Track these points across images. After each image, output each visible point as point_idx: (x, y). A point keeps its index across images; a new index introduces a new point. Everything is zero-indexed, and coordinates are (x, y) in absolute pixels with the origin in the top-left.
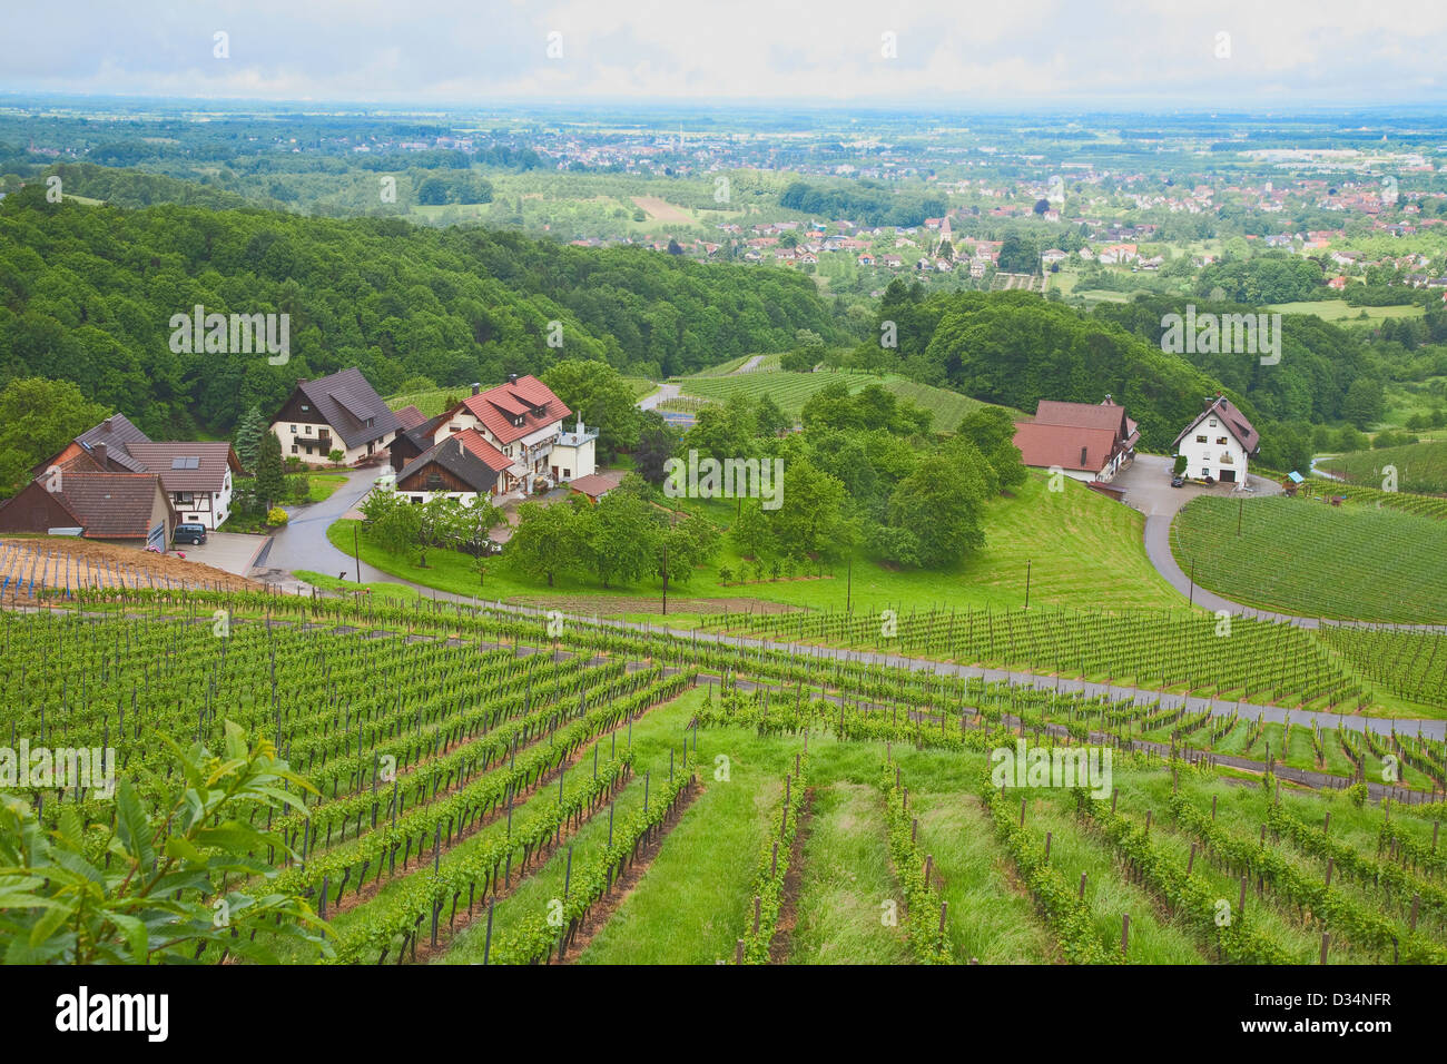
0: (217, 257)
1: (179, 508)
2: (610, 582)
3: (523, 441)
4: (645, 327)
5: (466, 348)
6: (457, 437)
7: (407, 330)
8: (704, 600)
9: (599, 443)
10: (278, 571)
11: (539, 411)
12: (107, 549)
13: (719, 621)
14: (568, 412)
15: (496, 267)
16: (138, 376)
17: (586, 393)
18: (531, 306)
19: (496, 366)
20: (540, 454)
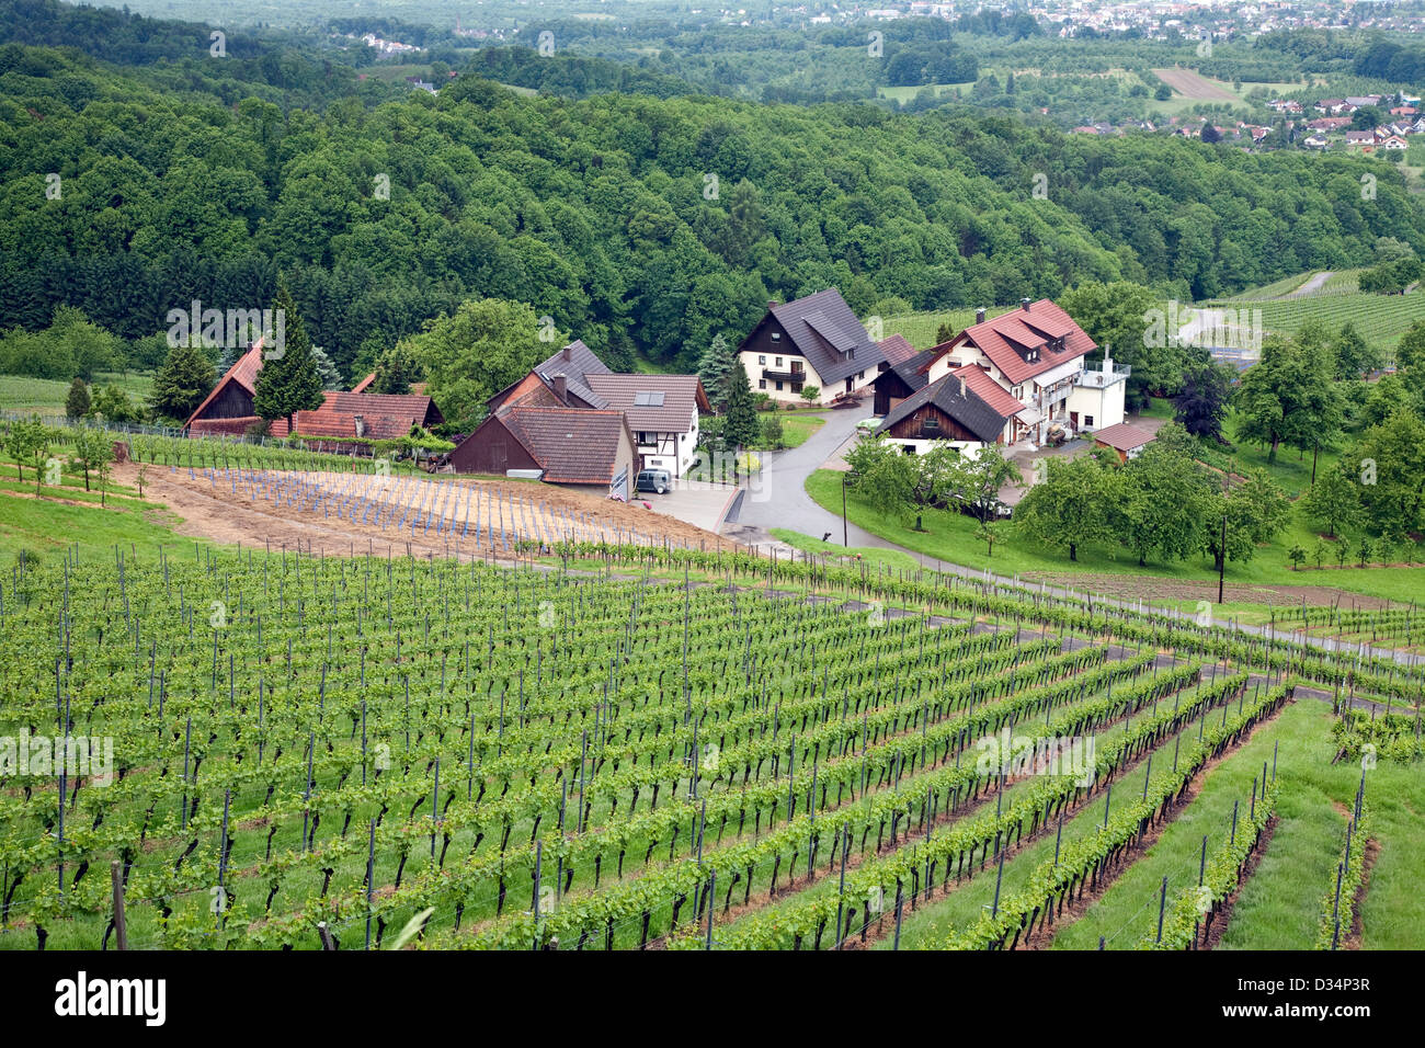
0: (665, 155)
1: (641, 450)
2: (1147, 559)
3: (1037, 380)
4: (1172, 236)
5: (949, 263)
6: (958, 373)
7: (879, 241)
8: (1269, 587)
9: (1129, 384)
10: (753, 529)
11: (1056, 344)
12: (569, 494)
13: (1294, 616)
14: (1092, 346)
15: (987, 162)
16: (576, 293)
17: (1113, 322)
18: (1029, 211)
19: (985, 285)
20: (1056, 398)
